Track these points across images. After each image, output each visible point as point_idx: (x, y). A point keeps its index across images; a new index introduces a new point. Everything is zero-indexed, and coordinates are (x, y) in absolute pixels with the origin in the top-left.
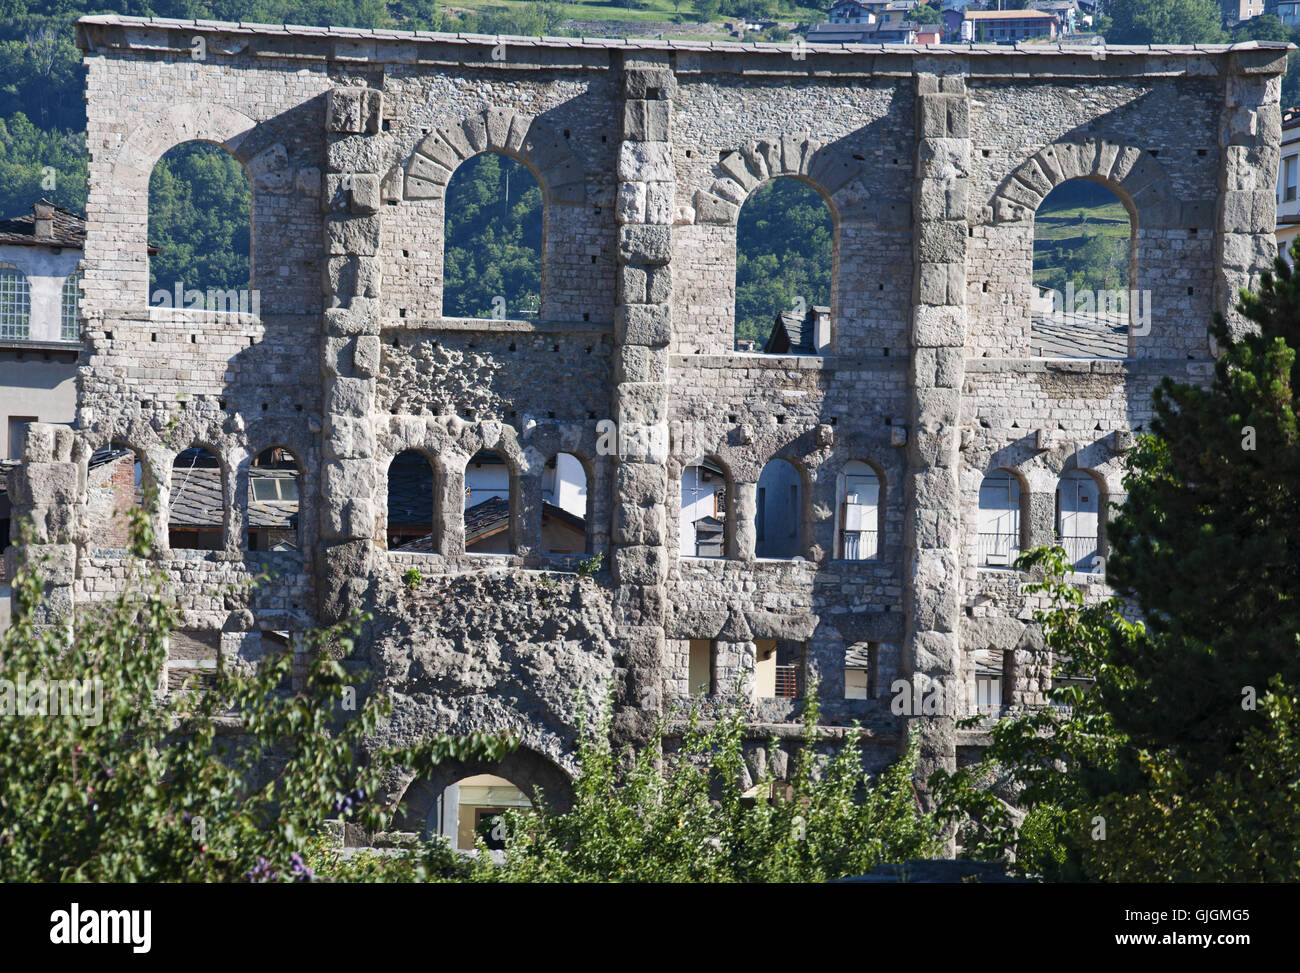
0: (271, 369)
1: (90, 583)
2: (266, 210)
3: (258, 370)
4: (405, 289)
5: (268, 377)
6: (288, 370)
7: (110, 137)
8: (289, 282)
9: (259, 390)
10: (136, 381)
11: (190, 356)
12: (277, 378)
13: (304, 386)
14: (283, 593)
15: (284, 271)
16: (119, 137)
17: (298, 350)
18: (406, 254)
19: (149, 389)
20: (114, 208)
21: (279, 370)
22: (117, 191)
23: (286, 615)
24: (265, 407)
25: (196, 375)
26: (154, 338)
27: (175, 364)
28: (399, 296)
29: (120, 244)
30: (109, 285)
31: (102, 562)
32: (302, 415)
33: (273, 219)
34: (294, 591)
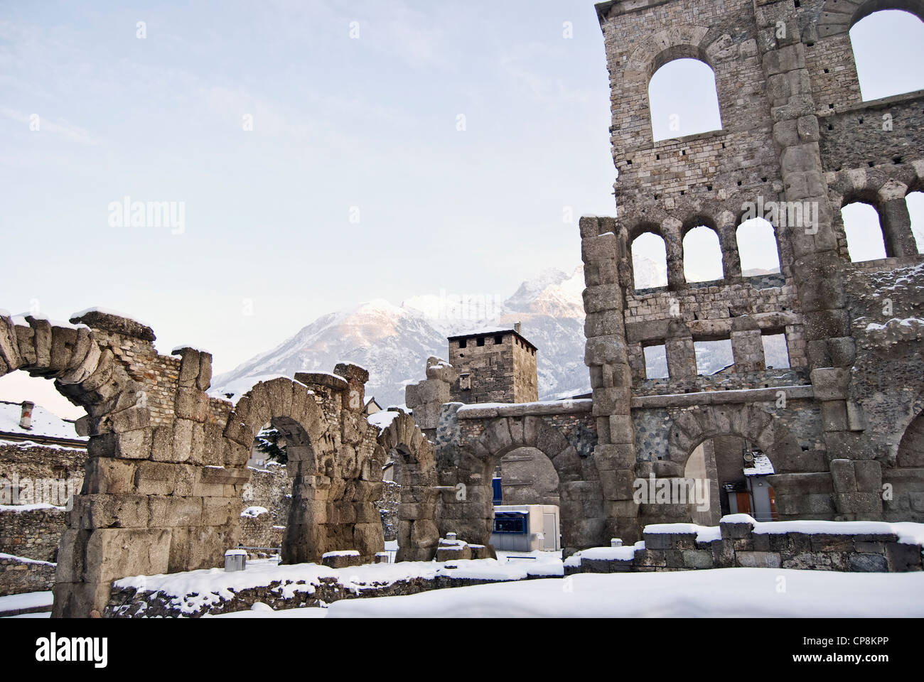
0: (740, 159)
1: (634, 311)
2: (722, 72)
3: (730, 161)
4: (830, 92)
5: (739, 164)
6: (753, 157)
7: (619, 59)
8: (745, 107)
9: (734, 174)
10: (649, 185)
11: (683, 163)
12: (745, 164)
13: (765, 164)
14: (773, 300)
15: (740, 102)
16: (625, 58)
17: (757, 144)
18: (826, 71)
19: (658, 187)
20: (626, 94)
21: (746, 158)
22: (627, 86)
23: (777, 315)
24: (740, 183)
25: (688, 173)
26: (658, 158)
27: (674, 170)
28: (827, 97)
29: (632, 113)
30: (628, 136)
31: (640, 297)
32: (767, 183)
33: (728, 75)
34: (781, 298)
